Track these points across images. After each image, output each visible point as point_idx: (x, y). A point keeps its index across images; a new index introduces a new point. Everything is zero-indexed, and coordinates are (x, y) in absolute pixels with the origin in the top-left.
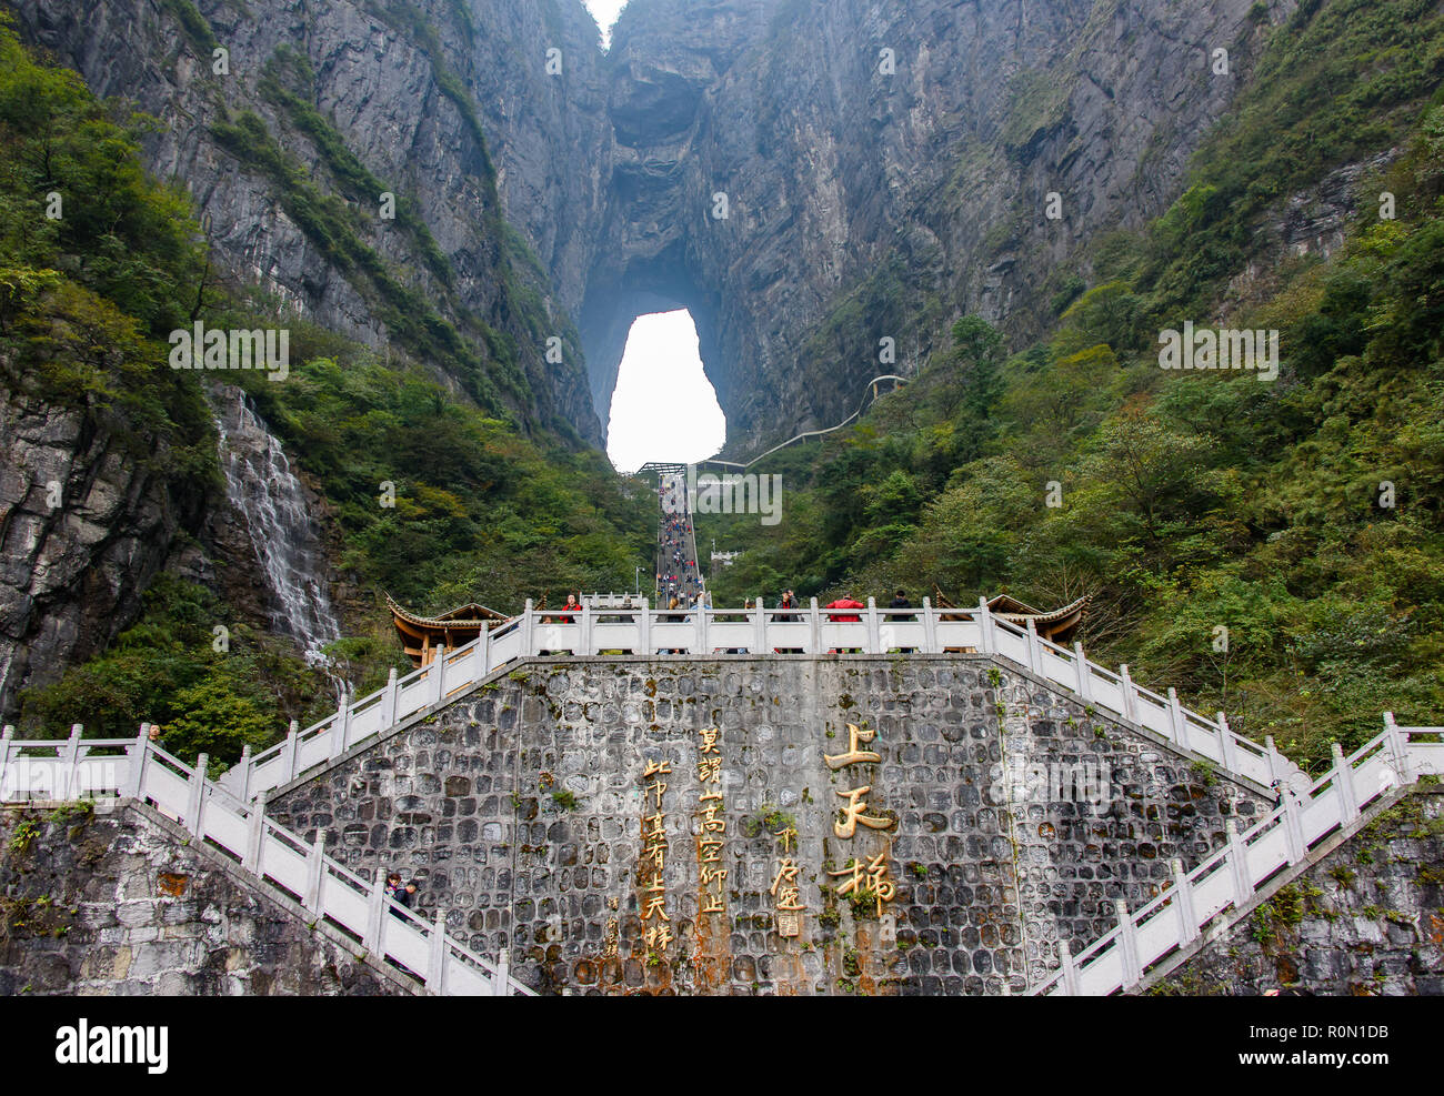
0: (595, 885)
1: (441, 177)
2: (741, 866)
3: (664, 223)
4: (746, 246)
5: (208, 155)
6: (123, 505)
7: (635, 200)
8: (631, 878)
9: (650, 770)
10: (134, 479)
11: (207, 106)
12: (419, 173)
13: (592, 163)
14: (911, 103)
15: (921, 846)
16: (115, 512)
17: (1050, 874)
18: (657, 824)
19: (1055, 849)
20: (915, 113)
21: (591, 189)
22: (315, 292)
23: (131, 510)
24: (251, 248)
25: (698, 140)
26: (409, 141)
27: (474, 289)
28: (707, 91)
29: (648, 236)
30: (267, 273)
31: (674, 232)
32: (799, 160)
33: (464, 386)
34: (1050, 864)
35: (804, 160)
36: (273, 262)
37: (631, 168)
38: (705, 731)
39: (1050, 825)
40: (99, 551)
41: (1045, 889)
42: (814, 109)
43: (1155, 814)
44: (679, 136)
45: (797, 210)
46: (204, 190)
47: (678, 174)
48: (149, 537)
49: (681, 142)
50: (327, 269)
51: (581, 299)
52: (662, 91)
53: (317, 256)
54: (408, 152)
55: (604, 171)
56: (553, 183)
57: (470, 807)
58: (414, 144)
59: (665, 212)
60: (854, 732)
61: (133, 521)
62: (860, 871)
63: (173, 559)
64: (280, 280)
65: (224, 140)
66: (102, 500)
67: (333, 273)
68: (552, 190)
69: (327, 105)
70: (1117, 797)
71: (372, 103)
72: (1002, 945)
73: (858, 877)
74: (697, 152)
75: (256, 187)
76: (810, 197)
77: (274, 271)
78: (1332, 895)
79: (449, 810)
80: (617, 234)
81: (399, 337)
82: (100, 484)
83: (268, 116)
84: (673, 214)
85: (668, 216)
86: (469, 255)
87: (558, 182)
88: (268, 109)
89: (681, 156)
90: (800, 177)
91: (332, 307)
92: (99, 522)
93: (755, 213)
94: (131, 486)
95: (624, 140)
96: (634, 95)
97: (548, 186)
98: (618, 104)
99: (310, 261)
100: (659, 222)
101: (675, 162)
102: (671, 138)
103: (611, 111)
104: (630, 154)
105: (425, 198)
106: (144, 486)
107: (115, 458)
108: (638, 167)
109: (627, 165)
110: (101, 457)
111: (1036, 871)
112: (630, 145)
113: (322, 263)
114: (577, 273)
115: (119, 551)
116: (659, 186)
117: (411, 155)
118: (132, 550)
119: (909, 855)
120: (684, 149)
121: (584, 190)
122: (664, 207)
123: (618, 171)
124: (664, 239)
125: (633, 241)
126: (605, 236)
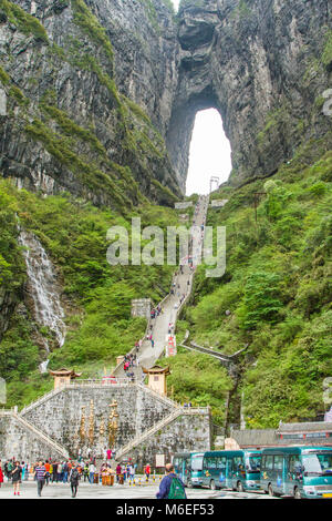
3: (204, 78)
4: (234, 91)
7: (191, 70)
8: (79, 424)
9: (83, 407)
13: (171, 59)
14: (290, 40)
17: (142, 424)
18: (84, 416)
20: (292, 44)
21: (172, 71)
22: (58, 175)
24: (37, 165)
25: (214, 45)
28: (216, 27)
29: (197, 84)
30: (42, 173)
31: (208, 82)
32: (252, 57)
35: (254, 57)
37: (188, 58)
38: (91, 400)
39: (142, 416)
44: (207, 44)
45: (252, 78)
47: (207, 59)
49: (208, 46)
52: (198, 28)
55: (177, 63)
57: (57, 412)
59: (203, 74)
60: (114, 400)
69: (61, 102)
72: (133, 435)
73: (112, 424)
74: (215, 50)
76: (257, 73)
78: (166, 430)
80: (184, 85)
84: (207, 74)
85: (205, 76)
86: (112, 141)
89: (208, 52)
90: (253, 64)
93: (237, 78)
95: (185, 48)
96: (187, 31)
98: (181, 35)
100: (201, 78)
101: (206, 54)
102: (204, 45)
103: (179, 38)
104: (188, 54)
108: (191, 58)
112: (187, 50)
114: (167, 107)
116: (199, 64)
119: (121, 421)
120: (209, 50)
121: (168, 71)
122: (203, 72)
123: (183, 61)
124: (204, 85)
125: (192, 87)
126: (179, 88)
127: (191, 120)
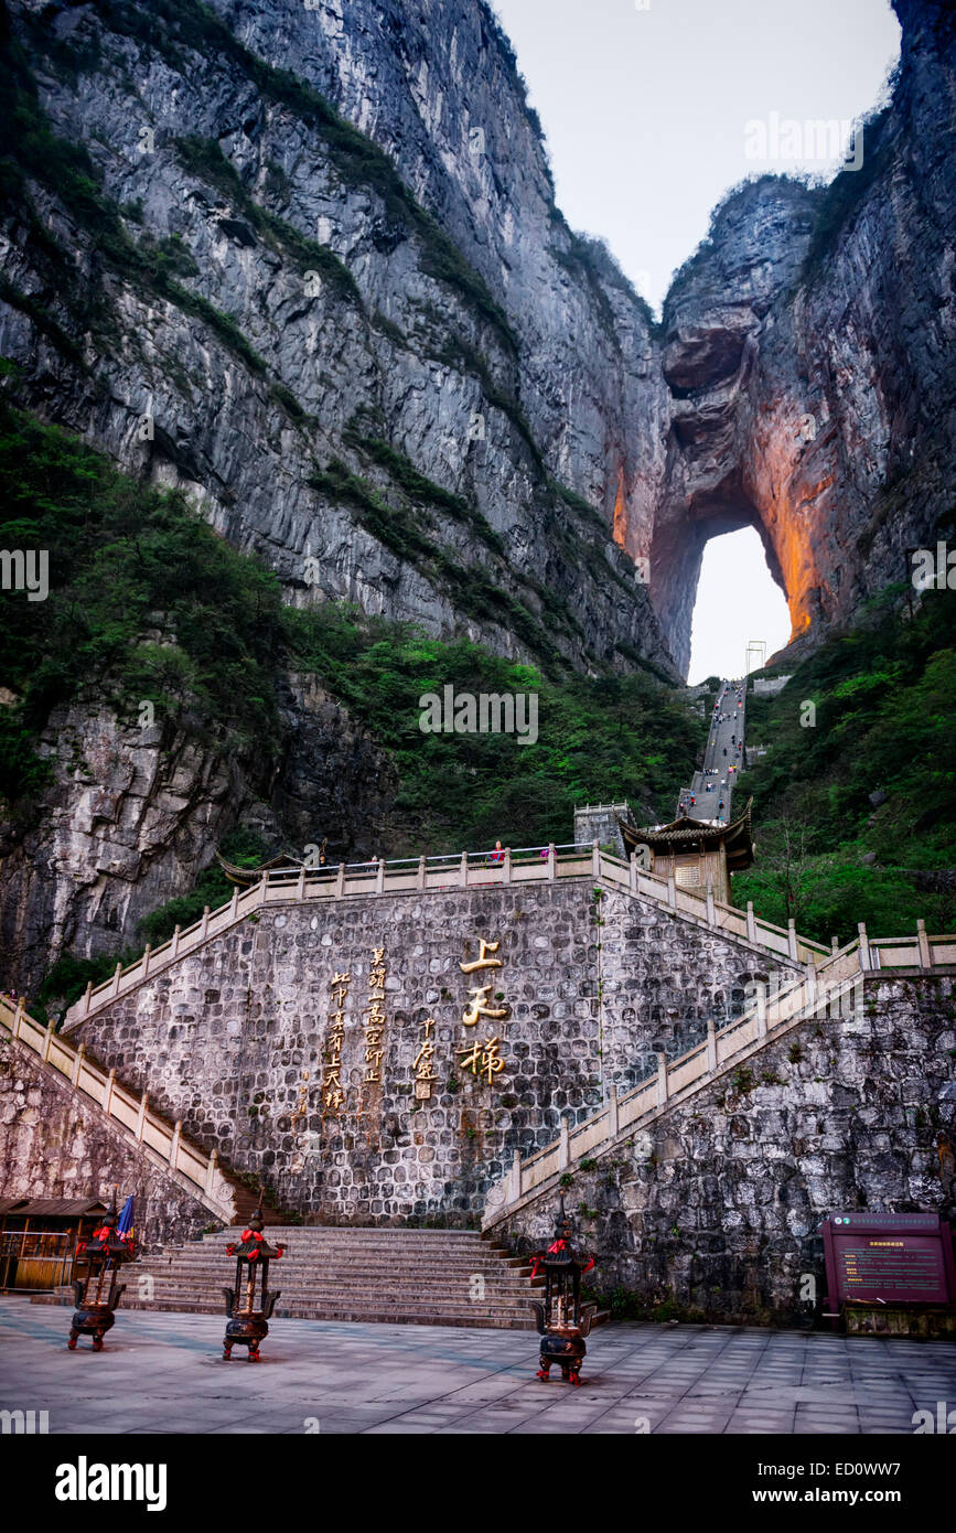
0: (294, 1063)
1: (495, 471)
2: (394, 1048)
3: (722, 457)
5: (307, 497)
6: (198, 781)
7: (693, 443)
8: (319, 1057)
9: (335, 981)
10: (204, 762)
11: (304, 462)
12: (476, 472)
13: (651, 418)
14: (940, 303)
15: (526, 1029)
16: (191, 789)
17: (629, 1050)
18: (338, 1019)
19: (634, 1029)
20: (945, 311)
21: (652, 444)
22: (392, 584)
23: (204, 784)
24: (341, 561)
25: (745, 379)
26: (464, 452)
27: (528, 555)
28: (750, 336)
29: (708, 471)
30: (354, 577)
31: (731, 463)
32: (839, 377)
33: (519, 636)
34: (629, 1041)
35: (843, 376)
36: (357, 567)
37: (687, 416)
38: (375, 950)
39: (632, 1010)
40: (184, 817)
41: (623, 1061)
42: (849, 329)
43: (721, 997)
44: (729, 380)
45: (839, 422)
46: (304, 526)
47: (729, 412)
48: (221, 800)
49: (730, 385)
50: (399, 565)
51: (651, 536)
52: (709, 345)
53: (391, 557)
54: (464, 459)
55: (662, 425)
56: (612, 447)
57: (218, 1011)
58: (470, 451)
59: (721, 447)
60: (483, 944)
61: (207, 792)
62: (478, 1050)
63: (244, 813)
64: (364, 581)
65: (316, 484)
66: (182, 780)
67: (404, 567)
68: (611, 453)
69: (397, 438)
70: (690, 985)
71: (434, 427)
72: (584, 1105)
73: (476, 1055)
74: (746, 390)
75: (342, 514)
76: (851, 409)
77: (360, 575)
78: (785, 1068)
79: (206, 1013)
80: (679, 475)
81: (461, 605)
82: (182, 769)
83: (350, 459)
84: (729, 447)
85: (725, 451)
86: (521, 529)
87: (617, 445)
88: (350, 454)
89: (731, 396)
90: (840, 393)
91: (407, 594)
92: (182, 796)
94: (202, 768)
95: (678, 394)
96: (684, 356)
97: (607, 451)
98: (671, 366)
99: (387, 562)
100: (717, 457)
101: (727, 403)
102: (722, 383)
103: (665, 373)
104: (686, 405)
105: (481, 490)
106: (213, 766)
107: (190, 749)
108: (693, 414)
109: (684, 415)
110: (181, 750)
111: (618, 1047)
112: (684, 397)
113: (395, 561)
114: (643, 516)
115: (199, 815)
116: (712, 427)
117: (468, 460)
118: (210, 811)
119: (518, 1037)
120: (735, 390)
121: (645, 445)
122: (720, 443)
123: (676, 424)
124: (723, 471)
125: (695, 478)
126: (668, 478)
127: (695, 558)
